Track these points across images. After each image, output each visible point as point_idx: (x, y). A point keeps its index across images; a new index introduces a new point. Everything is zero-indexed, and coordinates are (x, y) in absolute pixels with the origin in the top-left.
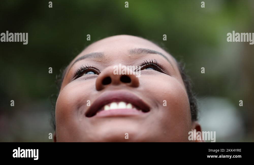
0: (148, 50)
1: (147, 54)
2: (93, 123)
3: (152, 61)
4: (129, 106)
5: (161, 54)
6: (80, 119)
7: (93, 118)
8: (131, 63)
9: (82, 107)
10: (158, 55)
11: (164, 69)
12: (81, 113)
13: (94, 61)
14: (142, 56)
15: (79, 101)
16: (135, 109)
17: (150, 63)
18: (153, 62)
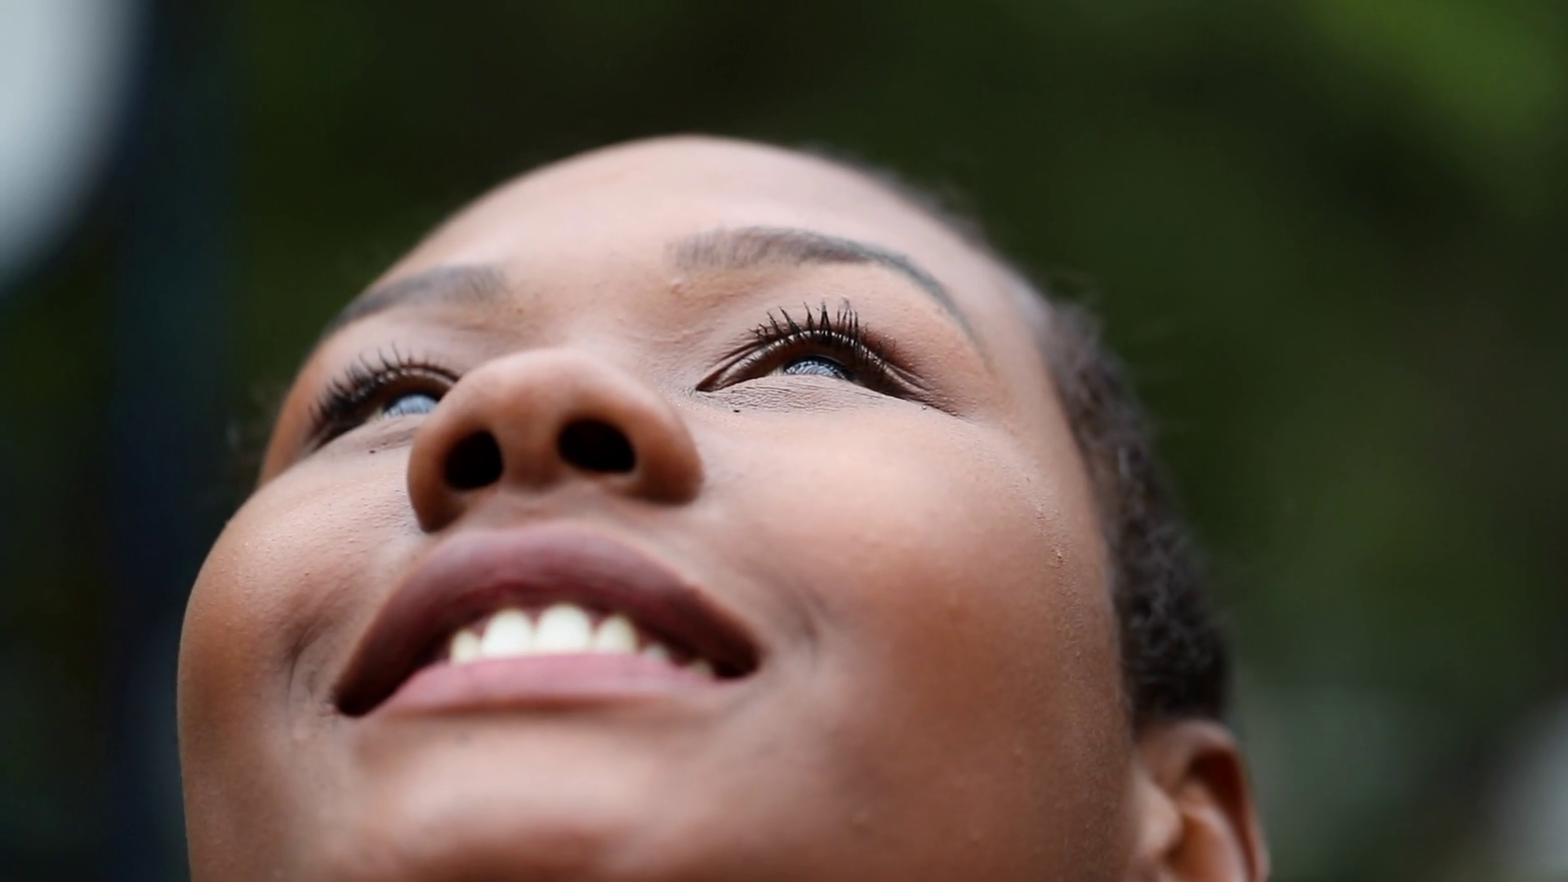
0: (811, 235)
1: (798, 264)
2: (369, 756)
3: (825, 314)
4: (615, 637)
5: (900, 264)
6: (300, 733)
7: (370, 723)
8: (686, 332)
9: (317, 647)
10: (874, 270)
11: (909, 370)
12: (311, 685)
13: (445, 322)
14: (759, 285)
15: (298, 602)
16: (655, 658)
17: (810, 325)
18: (832, 318)
